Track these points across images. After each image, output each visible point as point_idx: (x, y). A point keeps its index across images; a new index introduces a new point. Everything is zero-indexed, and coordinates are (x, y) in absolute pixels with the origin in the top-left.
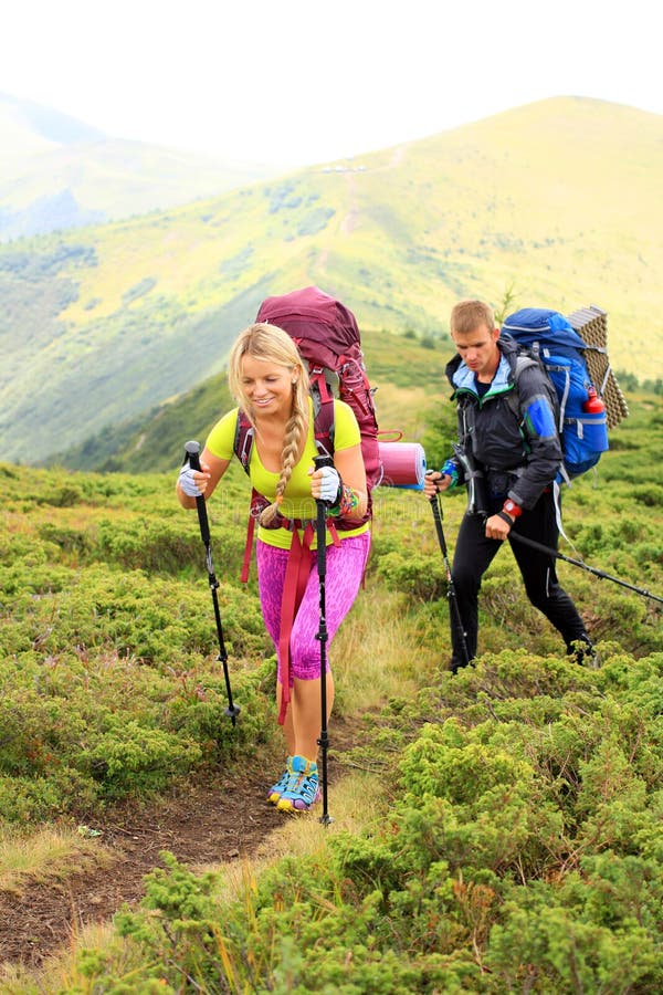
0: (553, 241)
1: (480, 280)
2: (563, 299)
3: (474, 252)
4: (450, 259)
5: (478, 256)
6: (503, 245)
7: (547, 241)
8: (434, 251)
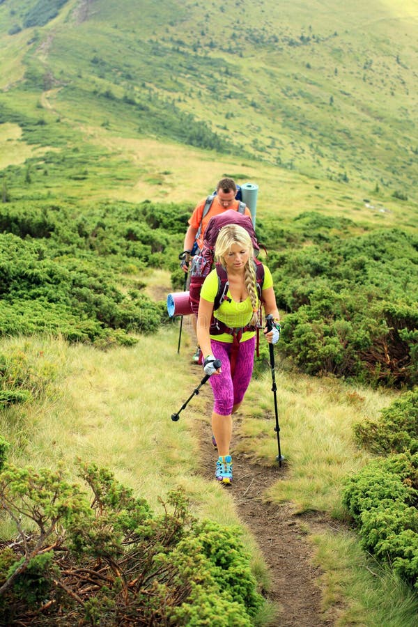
0: (308, 39)
1: (237, 76)
2: (332, 100)
3: (226, 47)
4: (200, 53)
5: (230, 51)
6: (258, 41)
7: (302, 38)
8: (180, 43)
